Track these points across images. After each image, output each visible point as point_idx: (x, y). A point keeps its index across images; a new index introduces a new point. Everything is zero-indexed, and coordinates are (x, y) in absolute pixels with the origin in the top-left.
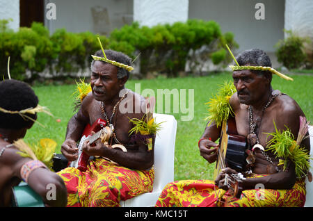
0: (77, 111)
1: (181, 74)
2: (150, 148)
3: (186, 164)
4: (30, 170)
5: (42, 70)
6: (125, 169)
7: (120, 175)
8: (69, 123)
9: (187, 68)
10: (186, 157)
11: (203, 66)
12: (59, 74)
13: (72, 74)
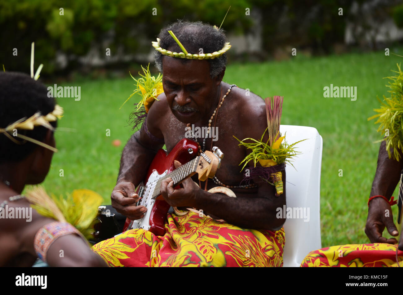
0: (140, 126)
1: (338, 48)
2: (280, 191)
3: (349, 214)
4: (52, 238)
5: (85, 52)
6: (231, 227)
7: (222, 240)
8: (124, 150)
9: (349, 37)
10: (348, 201)
11: (377, 31)
12: (116, 59)
13: (140, 57)
